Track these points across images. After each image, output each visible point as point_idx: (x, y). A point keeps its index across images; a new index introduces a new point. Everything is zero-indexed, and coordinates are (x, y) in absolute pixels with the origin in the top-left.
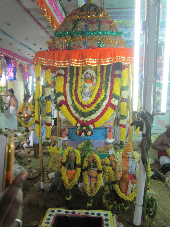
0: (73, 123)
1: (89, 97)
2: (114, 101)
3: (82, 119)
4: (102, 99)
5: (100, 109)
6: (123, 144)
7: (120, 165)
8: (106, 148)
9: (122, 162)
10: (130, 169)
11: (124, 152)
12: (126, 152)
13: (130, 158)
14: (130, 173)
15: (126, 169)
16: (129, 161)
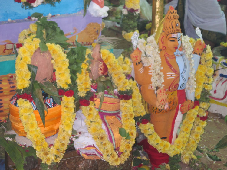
6: (135, 17)
7: (159, 72)
8: (92, 34)
9: (161, 62)
10: (181, 75)
11: (163, 33)
12: (169, 34)
13: (178, 48)
14: (181, 88)
15: (174, 77)
16: (175, 58)
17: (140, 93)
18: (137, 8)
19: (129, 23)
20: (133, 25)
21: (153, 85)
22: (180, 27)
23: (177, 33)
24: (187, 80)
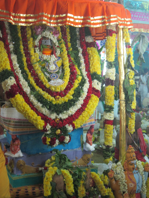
0: (39, 125)
1: (60, 78)
2: (96, 83)
3: (53, 116)
4: (80, 82)
5: (80, 98)
6: (110, 150)
7: (124, 183)
8: (86, 160)
9: (125, 177)
10: (137, 185)
11: (126, 161)
12: (129, 161)
13: (135, 169)
14: (137, 192)
15: (133, 186)
16: (133, 174)
17: (114, 196)
18: (111, 145)
19: (106, 154)
20: (109, 155)
21: (121, 191)
22: (135, 157)
23: (134, 160)
24: (141, 187)
